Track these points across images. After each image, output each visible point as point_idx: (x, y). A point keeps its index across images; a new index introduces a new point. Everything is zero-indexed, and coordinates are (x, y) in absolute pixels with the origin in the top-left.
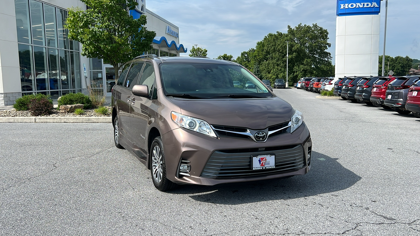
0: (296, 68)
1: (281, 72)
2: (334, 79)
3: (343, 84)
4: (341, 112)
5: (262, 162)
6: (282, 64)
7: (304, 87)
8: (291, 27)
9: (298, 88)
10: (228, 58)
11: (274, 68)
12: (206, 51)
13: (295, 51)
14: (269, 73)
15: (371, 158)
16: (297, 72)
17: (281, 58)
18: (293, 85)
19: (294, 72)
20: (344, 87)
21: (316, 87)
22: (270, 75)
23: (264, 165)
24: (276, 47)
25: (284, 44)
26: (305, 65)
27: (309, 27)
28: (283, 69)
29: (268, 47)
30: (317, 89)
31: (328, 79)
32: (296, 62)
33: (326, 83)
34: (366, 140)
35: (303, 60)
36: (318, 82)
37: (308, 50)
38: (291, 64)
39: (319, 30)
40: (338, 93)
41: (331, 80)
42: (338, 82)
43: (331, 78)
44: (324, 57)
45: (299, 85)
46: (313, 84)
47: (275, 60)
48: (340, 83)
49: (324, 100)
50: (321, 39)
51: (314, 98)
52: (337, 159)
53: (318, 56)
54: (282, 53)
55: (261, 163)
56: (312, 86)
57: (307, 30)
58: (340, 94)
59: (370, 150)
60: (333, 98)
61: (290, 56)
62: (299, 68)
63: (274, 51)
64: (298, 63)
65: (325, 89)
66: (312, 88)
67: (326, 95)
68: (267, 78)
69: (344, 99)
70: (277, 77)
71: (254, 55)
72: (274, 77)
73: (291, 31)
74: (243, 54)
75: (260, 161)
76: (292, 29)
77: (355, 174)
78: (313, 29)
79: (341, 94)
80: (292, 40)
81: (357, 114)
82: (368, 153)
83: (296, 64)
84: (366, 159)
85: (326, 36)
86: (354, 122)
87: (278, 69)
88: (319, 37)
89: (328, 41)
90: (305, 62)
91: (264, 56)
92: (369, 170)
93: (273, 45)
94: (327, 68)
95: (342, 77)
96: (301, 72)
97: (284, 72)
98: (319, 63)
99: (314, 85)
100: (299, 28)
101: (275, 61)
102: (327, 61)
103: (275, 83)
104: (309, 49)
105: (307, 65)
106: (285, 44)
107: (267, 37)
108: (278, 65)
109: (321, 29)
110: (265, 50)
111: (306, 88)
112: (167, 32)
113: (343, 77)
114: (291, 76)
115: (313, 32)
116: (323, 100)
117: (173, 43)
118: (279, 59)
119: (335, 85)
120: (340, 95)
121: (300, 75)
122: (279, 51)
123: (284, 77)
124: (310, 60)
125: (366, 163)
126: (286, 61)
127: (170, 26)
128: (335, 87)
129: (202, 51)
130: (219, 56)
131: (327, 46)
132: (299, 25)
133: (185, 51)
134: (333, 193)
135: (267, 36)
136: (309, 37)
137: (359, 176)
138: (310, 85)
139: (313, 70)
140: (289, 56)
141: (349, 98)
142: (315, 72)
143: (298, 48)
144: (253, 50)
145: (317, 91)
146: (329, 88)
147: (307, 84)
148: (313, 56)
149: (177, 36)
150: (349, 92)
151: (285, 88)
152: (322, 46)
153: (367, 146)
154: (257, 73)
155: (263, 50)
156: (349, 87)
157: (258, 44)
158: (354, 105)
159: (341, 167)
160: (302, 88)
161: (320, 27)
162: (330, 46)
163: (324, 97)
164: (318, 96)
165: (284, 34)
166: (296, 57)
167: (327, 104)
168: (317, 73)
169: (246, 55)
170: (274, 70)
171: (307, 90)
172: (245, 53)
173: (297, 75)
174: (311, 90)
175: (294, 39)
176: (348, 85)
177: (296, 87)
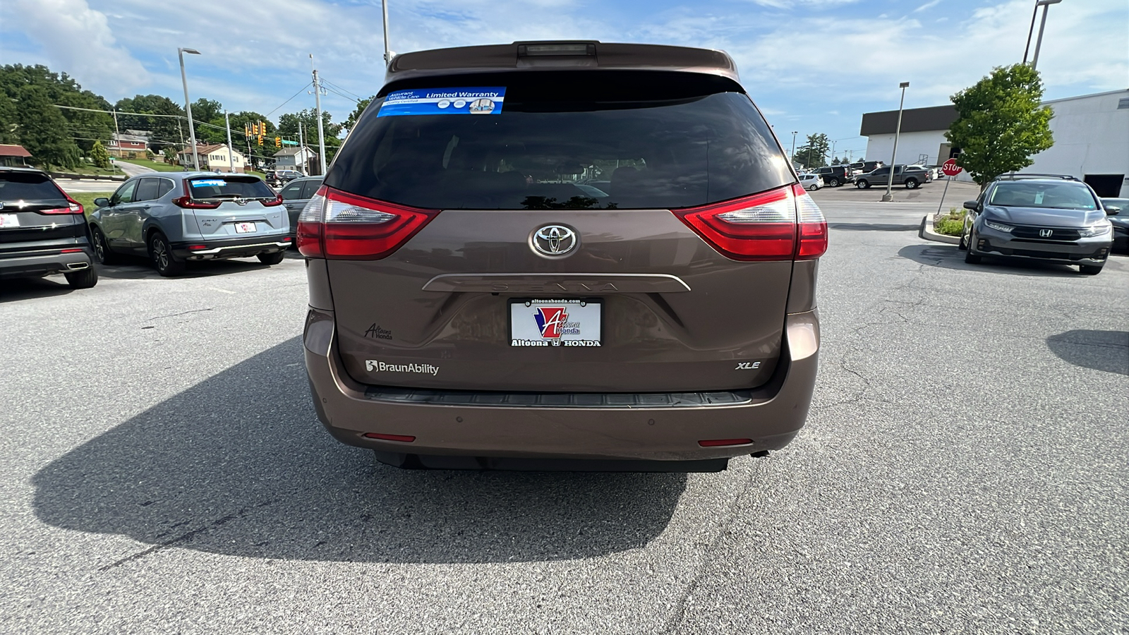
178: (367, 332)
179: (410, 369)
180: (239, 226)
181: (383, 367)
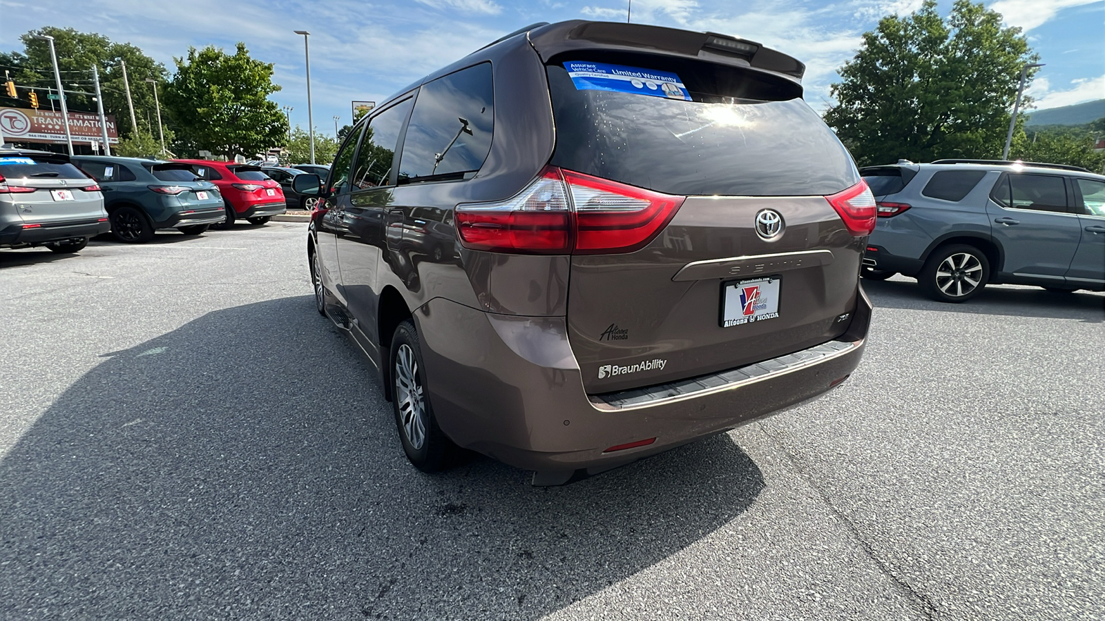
178: (603, 335)
179: (641, 367)
180: (55, 193)
181: (616, 370)
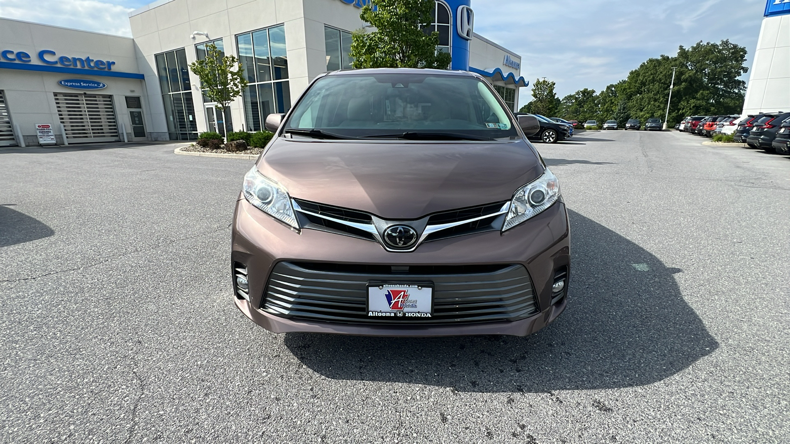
0: (683, 103)
1: (659, 110)
2: (740, 117)
3: (754, 125)
4: (738, 167)
5: (395, 300)
6: (662, 99)
7: (689, 129)
8: (684, 48)
9: (681, 131)
10: (589, 93)
11: (649, 104)
12: (554, 84)
13: (685, 81)
14: (641, 111)
15: (769, 279)
16: (683, 109)
17: (662, 91)
18: (673, 127)
19: (679, 110)
20: (755, 129)
21: (708, 129)
22: (642, 113)
23: (401, 308)
24: (657, 75)
25: (669, 72)
26: (699, 100)
27: (714, 46)
28: (662, 106)
29: (644, 76)
30: (708, 132)
31: (730, 117)
32: (685, 95)
33: (725, 123)
34: (772, 227)
35: (697, 92)
36: (712, 122)
37: (707, 79)
38: (677, 98)
39: (732, 49)
40: (742, 138)
41: (735, 118)
42: (747, 121)
43: (736, 115)
44: (732, 88)
45: (682, 127)
46: (703, 125)
47: (653, 93)
48: (749, 123)
49: (714, 148)
50: (732, 62)
51: (699, 145)
52: (679, 271)
53: (722, 87)
54: (664, 83)
55: (393, 302)
56: (701, 128)
57: (710, 50)
58: (746, 140)
59: (774, 256)
60: (732, 145)
61: (676, 88)
62: (688, 103)
63: (653, 81)
64: (687, 97)
65: (722, 132)
66: (701, 130)
67: (721, 141)
68: (636, 118)
69: (752, 147)
70: (652, 116)
71: (623, 88)
72: (648, 115)
73: (683, 53)
74: (608, 88)
75: (389, 298)
76: (686, 50)
77: (703, 329)
78: (721, 48)
79: (748, 140)
80: (683, 65)
81: (768, 171)
82: (765, 263)
83: (684, 98)
84: (754, 279)
85: (743, 56)
86: (757, 186)
87: (655, 106)
88: (729, 59)
89: (744, 65)
90: (698, 95)
91: (637, 89)
92: (750, 320)
93: (651, 74)
94: (735, 104)
95: (756, 113)
96: (690, 109)
97: (664, 109)
98: (722, 95)
99: (705, 126)
100: (697, 48)
101: (651, 95)
102: (736, 93)
103: (647, 124)
104: (708, 77)
105: (703, 99)
106: (671, 72)
107: (646, 64)
108: (655, 100)
109: (735, 47)
110: (640, 80)
111: (692, 130)
112: (505, 63)
113: (758, 114)
114: (674, 114)
115: (720, 51)
116: (712, 147)
117: (511, 75)
118: (658, 92)
119: (739, 126)
120: (744, 141)
121: (688, 113)
122: (661, 81)
123: (663, 117)
124: (708, 92)
125: (749, 294)
126: (669, 94)
127: (509, 55)
128: (738, 129)
129: (549, 84)
130: (577, 91)
131: (740, 72)
132: (698, 45)
133: (526, 85)
134: (601, 395)
135: (646, 62)
136: (712, 59)
137: (713, 339)
138: (698, 126)
139: (711, 106)
140: (673, 87)
141: (760, 146)
142: (713, 108)
143: (690, 76)
144: (624, 82)
145: (708, 135)
146: (728, 130)
147: (694, 125)
148: (714, 86)
149: (517, 67)
150: (762, 137)
151: (660, 130)
152: (732, 72)
153: (768, 244)
154: (623, 110)
155: (636, 81)
156: (765, 128)
157: (632, 73)
158: (767, 157)
159: (676, 296)
160: (685, 130)
161: (733, 45)
162: (746, 70)
163: (717, 143)
164: (706, 142)
165: (672, 58)
166: (685, 89)
167: (717, 154)
168: (716, 110)
169: (613, 89)
170: (649, 107)
171: (693, 133)
172: (612, 86)
173: (683, 113)
174: (700, 134)
175: (686, 63)
176: (763, 126)
177: (678, 129)
